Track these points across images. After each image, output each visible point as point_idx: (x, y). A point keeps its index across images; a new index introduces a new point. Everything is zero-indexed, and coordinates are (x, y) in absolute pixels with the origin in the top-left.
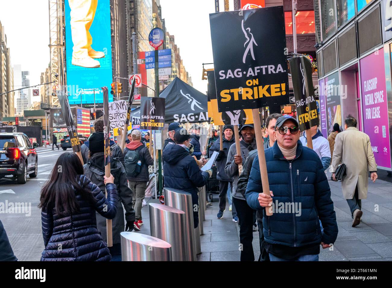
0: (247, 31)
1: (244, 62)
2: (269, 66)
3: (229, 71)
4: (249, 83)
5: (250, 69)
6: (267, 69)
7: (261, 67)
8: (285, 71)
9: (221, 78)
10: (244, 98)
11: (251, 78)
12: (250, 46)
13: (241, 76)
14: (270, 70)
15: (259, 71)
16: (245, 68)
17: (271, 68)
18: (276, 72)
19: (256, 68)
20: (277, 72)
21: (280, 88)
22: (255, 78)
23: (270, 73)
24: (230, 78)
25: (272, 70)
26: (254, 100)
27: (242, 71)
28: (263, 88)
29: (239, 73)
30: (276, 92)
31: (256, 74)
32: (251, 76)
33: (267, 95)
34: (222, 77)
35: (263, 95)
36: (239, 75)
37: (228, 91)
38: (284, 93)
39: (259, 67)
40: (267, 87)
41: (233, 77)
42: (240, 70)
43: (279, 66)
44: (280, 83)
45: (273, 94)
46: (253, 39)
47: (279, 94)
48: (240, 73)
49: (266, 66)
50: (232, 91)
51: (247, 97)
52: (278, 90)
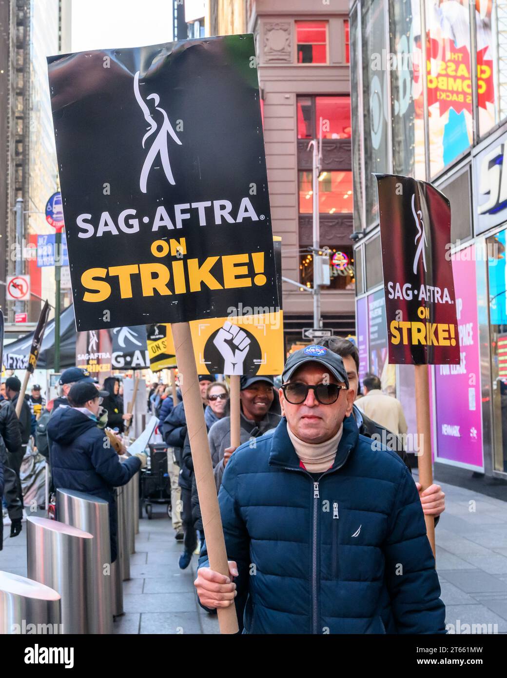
0: (150, 104)
1: (143, 188)
2: (217, 204)
3: (105, 216)
4: (160, 249)
5: (161, 210)
6: (210, 212)
7: (194, 205)
8: (262, 217)
9: (81, 235)
10: (147, 292)
11: (165, 234)
12: (160, 146)
13: (136, 229)
14: (218, 213)
15: (187, 216)
16: (146, 208)
17: (223, 207)
18: (235, 220)
19: (178, 208)
20: (240, 219)
21: (250, 265)
22: (176, 234)
23: (218, 221)
24: (107, 234)
25: (226, 213)
26: (174, 296)
27: (139, 216)
28: (200, 265)
29: (131, 222)
30: (237, 277)
31: (179, 225)
32: (163, 229)
33: (213, 285)
34: (85, 231)
35: (202, 283)
36: (131, 226)
37: (101, 272)
38: (261, 281)
39: (186, 206)
40: (211, 261)
41: (115, 232)
42: (133, 212)
43: (246, 202)
44: (250, 251)
45: (231, 283)
46: (167, 125)
47: (246, 283)
48: (135, 222)
49: (208, 204)
50: (114, 271)
51: (155, 290)
52: (244, 270)
